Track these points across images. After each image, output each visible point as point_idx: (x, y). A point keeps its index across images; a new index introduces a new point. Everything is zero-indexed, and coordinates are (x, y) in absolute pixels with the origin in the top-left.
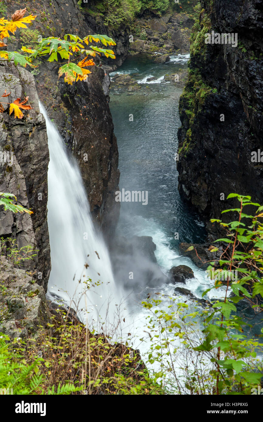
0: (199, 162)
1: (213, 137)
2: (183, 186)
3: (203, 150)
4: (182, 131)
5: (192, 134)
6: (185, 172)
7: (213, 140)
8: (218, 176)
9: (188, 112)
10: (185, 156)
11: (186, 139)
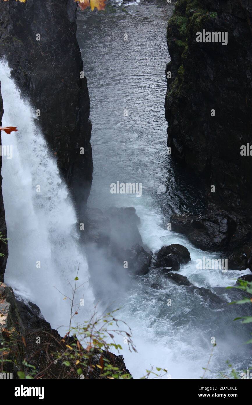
0: (194, 108)
1: (212, 76)
2: (174, 140)
3: (200, 93)
4: (172, 68)
5: (185, 72)
6: (176, 122)
7: (212, 79)
8: (220, 126)
9: (180, 43)
10: (177, 101)
11: (176, 78)
